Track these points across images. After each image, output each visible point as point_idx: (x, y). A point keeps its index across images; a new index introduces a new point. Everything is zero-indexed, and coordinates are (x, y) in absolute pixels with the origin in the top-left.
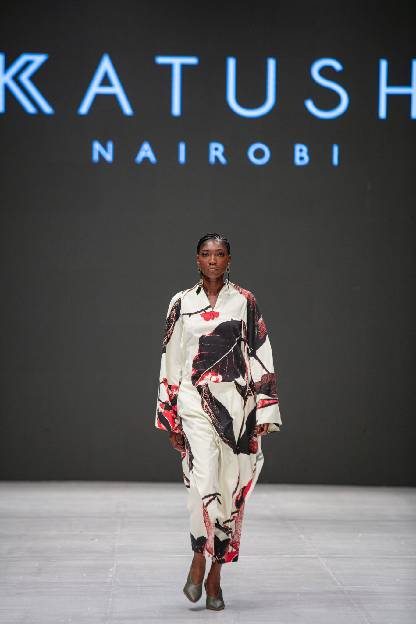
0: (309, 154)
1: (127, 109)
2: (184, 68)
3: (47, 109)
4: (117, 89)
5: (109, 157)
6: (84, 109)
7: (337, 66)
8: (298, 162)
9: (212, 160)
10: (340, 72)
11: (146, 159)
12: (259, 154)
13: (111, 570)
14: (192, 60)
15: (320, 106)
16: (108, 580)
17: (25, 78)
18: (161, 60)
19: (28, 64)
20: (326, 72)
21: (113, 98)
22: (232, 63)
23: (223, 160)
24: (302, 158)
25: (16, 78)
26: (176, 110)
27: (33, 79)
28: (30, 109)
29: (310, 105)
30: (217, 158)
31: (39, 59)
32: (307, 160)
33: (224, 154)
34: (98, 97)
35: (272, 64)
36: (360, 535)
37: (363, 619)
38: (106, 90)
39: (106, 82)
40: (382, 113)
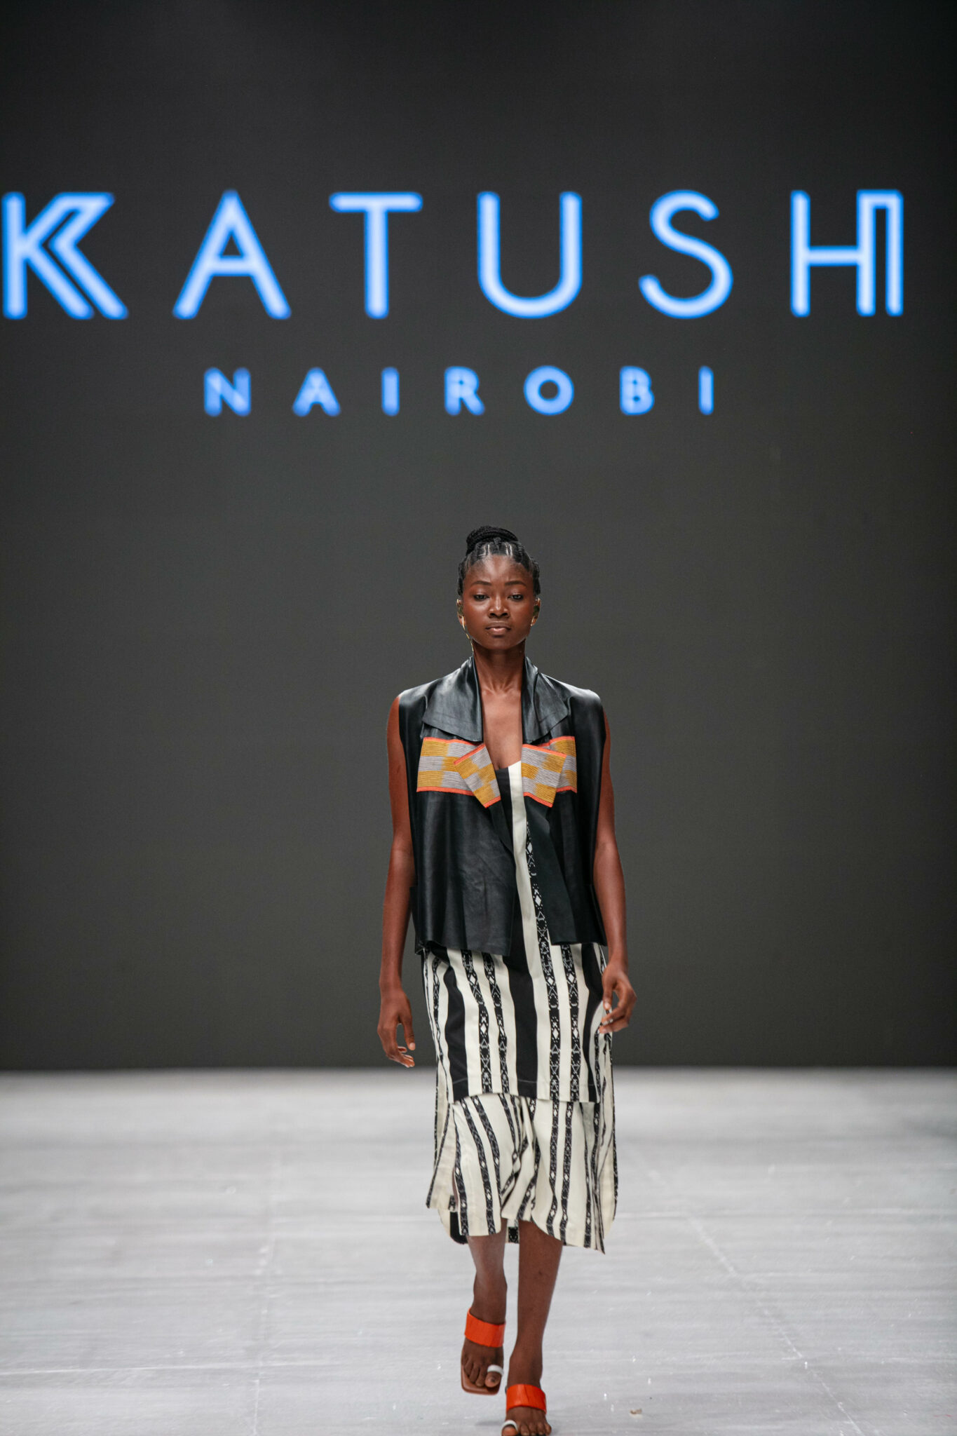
0: (654, 388)
1: (276, 303)
2: (393, 218)
3: (111, 306)
4: (254, 263)
5: (240, 402)
6: (188, 305)
7: (705, 208)
8: (629, 406)
9: (452, 404)
10: (713, 222)
11: (317, 407)
12: (549, 391)
13: (263, 1250)
14: (408, 202)
15: (674, 289)
16: (258, 1272)
17: (65, 245)
18: (345, 202)
19: (70, 216)
20: (685, 221)
21: (246, 283)
22: (489, 208)
23: (475, 405)
24: (636, 399)
25: (47, 245)
26: (377, 301)
27: (85, 245)
28: (76, 306)
29: (652, 290)
30: (462, 402)
31: (92, 206)
32: (647, 401)
33: (480, 393)
34: (218, 283)
35: (571, 207)
36: (772, 1169)
37: (782, 1339)
38: (232, 267)
39: (232, 249)
40: (801, 302)
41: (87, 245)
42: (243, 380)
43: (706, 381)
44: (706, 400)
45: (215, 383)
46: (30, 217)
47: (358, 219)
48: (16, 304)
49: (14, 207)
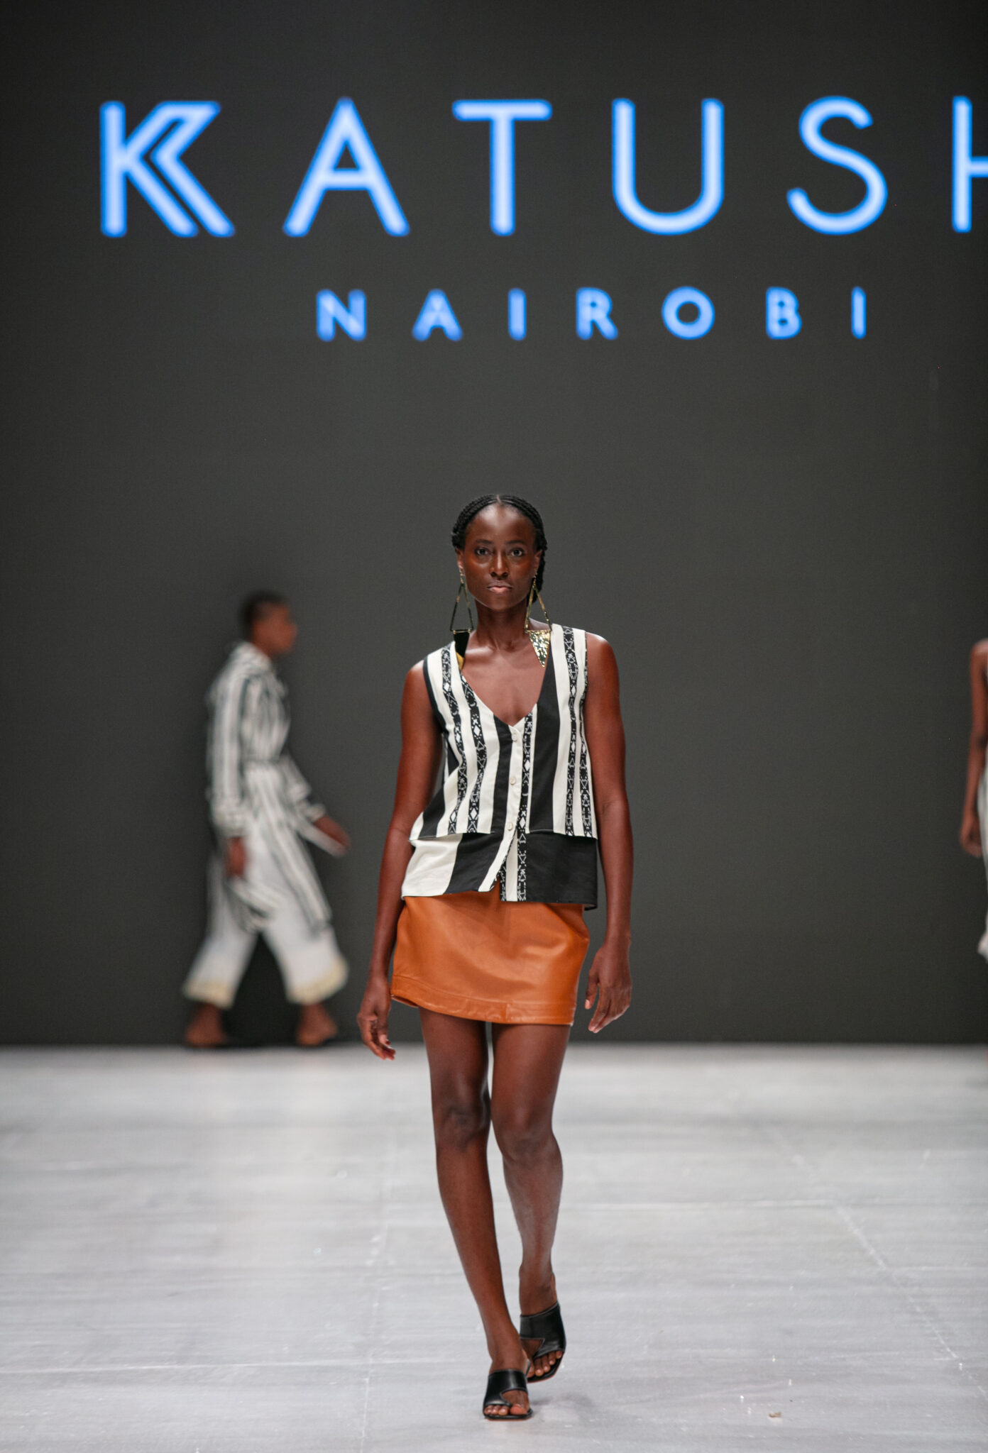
0: (801, 311)
1: (394, 220)
2: (521, 128)
3: (217, 223)
4: (371, 176)
5: (355, 326)
6: (300, 220)
7: (859, 116)
8: (775, 329)
9: (584, 328)
10: (866, 131)
11: (438, 331)
12: (689, 313)
13: (376, 1239)
14: (536, 110)
15: (823, 204)
16: (370, 1263)
17: (167, 157)
18: (469, 110)
19: (174, 125)
20: (835, 130)
21: (362, 197)
22: (624, 115)
23: (608, 328)
24: (783, 322)
25: (148, 158)
26: (503, 218)
27: (188, 158)
28: (179, 224)
29: (800, 204)
30: (594, 325)
31: (197, 116)
32: (794, 324)
33: (612, 316)
34: (331, 197)
35: (713, 115)
36: (927, 1154)
37: (935, 1338)
38: (347, 180)
39: (346, 161)
40: (962, 218)
41: (190, 158)
42: (358, 302)
43: (859, 302)
44: (859, 324)
45: (328, 305)
46: (131, 127)
47: (484, 128)
48: (114, 220)
49: (113, 117)
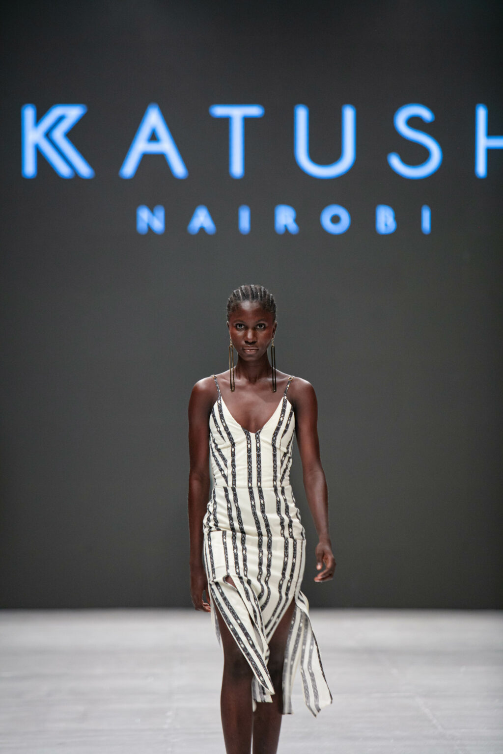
0: (397, 218)
1: (179, 168)
2: (248, 122)
3: (84, 170)
4: (167, 146)
5: (158, 225)
6: (129, 168)
7: (426, 114)
8: (382, 229)
9: (280, 227)
10: (431, 123)
11: (202, 229)
12: (336, 219)
13: (170, 713)
14: (255, 111)
15: (409, 161)
16: (166, 726)
17: (59, 134)
18: (219, 111)
19: (61, 119)
20: (415, 122)
21: (161, 158)
22: (302, 114)
24: (387, 225)
25: (48, 135)
26: (237, 167)
27: (70, 135)
28: (64, 170)
29: (395, 162)
30: (286, 226)
31: (73, 113)
32: (393, 226)
33: (297, 220)
34: (146, 158)
35: (349, 114)
36: (464, 669)
38: (154, 148)
39: (154, 137)
40: (481, 168)
41: (72, 135)
42: (160, 213)
43: (427, 214)
44: (427, 226)
45: (144, 215)
46: (39, 118)
47: (226, 122)
48: (30, 168)
49: (29, 113)
